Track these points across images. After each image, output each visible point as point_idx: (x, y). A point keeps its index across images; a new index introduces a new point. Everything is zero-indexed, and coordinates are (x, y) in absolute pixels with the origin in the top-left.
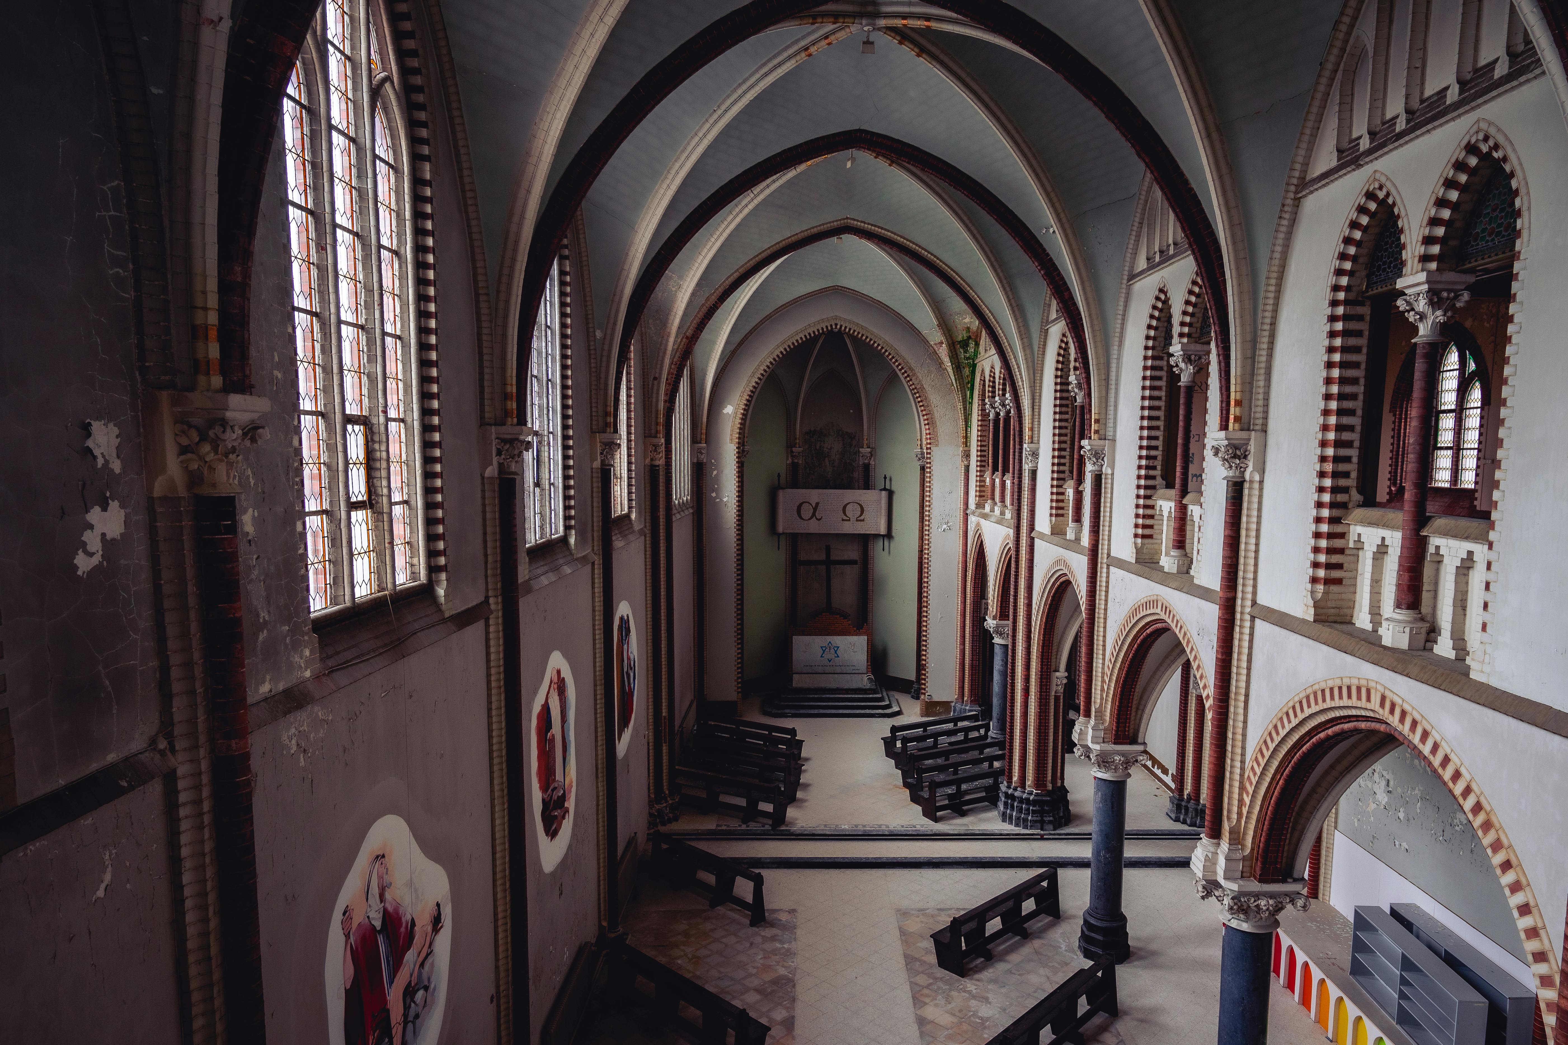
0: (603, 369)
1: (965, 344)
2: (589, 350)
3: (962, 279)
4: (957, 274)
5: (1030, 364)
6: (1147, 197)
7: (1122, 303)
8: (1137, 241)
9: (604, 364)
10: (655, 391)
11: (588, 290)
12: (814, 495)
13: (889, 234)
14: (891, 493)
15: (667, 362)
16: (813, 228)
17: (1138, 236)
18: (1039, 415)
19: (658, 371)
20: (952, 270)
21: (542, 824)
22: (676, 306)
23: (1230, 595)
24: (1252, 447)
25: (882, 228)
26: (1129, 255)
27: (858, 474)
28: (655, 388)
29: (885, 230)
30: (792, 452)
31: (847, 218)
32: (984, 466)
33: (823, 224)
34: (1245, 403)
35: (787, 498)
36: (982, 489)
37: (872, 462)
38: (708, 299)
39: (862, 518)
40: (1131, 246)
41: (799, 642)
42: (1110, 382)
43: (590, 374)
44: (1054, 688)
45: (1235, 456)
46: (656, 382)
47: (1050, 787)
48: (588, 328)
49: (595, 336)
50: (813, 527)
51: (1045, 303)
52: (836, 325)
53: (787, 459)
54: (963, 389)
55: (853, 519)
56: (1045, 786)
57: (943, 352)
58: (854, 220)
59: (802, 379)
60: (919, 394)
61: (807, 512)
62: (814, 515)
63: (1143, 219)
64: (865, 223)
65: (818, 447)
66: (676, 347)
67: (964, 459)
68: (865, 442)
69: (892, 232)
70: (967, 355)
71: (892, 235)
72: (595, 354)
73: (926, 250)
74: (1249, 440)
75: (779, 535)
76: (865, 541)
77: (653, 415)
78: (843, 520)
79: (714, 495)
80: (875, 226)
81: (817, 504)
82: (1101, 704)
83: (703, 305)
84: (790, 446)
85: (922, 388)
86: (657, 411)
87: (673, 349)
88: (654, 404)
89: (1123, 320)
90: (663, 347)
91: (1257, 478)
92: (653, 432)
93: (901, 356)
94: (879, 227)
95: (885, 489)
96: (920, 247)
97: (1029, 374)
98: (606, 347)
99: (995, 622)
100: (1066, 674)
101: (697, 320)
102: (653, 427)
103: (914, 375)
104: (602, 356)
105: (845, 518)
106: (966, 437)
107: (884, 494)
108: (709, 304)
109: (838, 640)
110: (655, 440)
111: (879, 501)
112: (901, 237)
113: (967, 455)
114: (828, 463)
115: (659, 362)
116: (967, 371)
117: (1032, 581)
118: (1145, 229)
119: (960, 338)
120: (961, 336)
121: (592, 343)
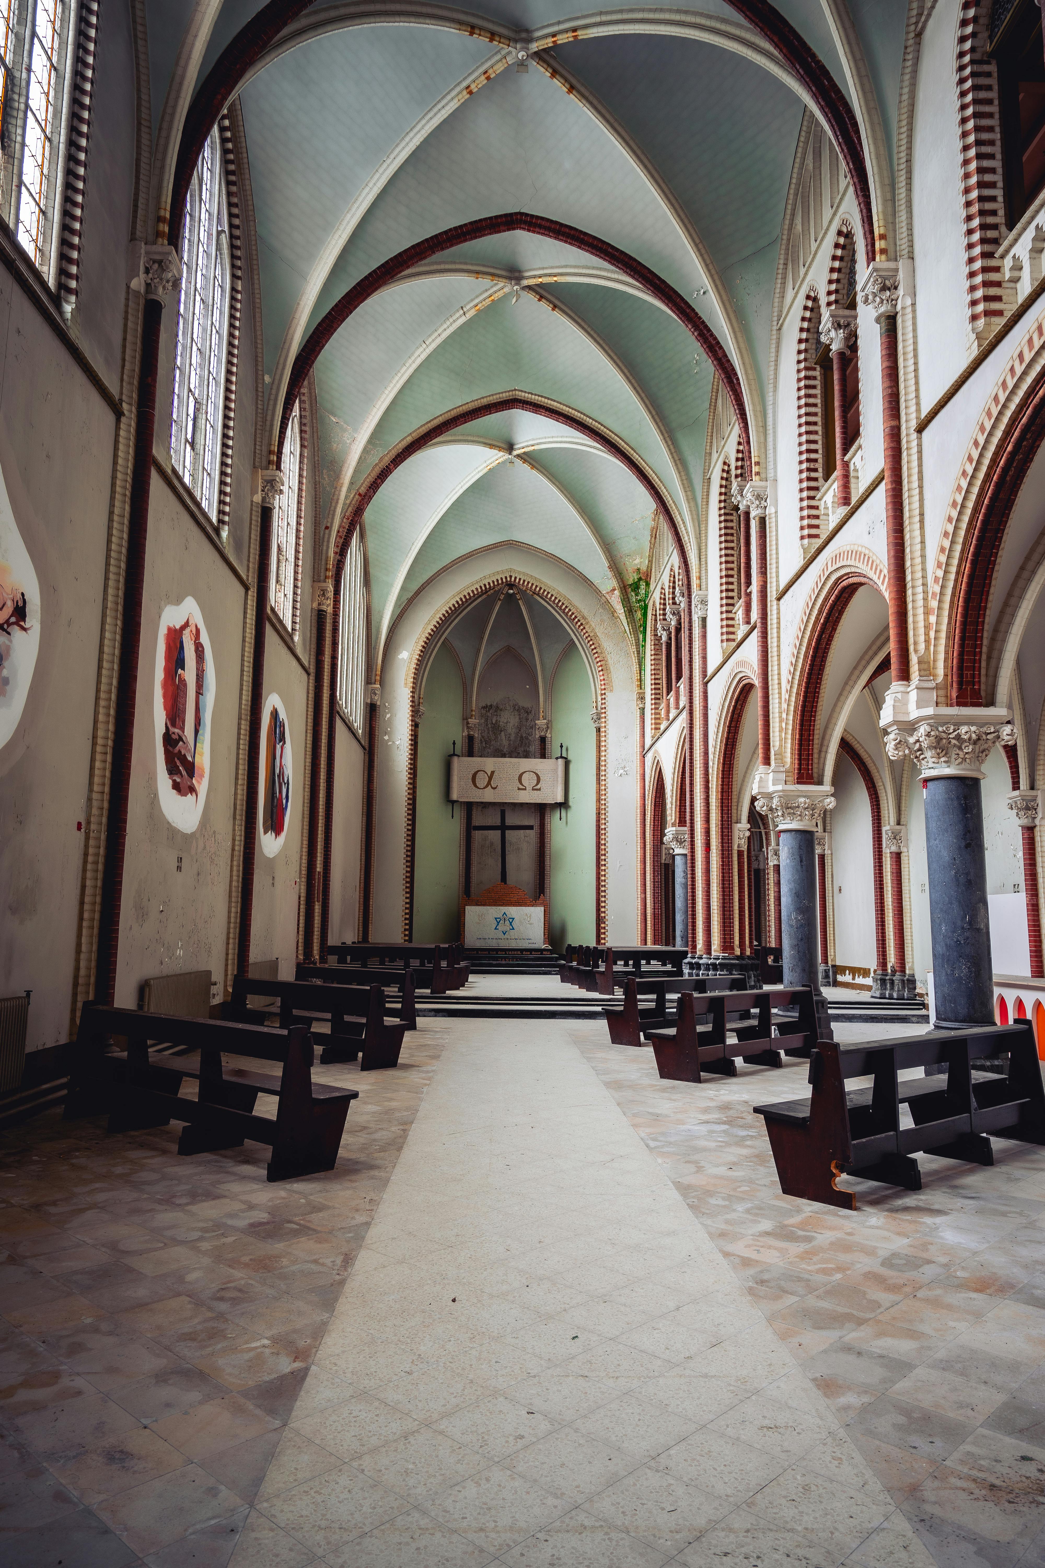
0: (270, 413)
1: (636, 587)
2: (257, 390)
3: (625, 443)
4: (621, 438)
5: (695, 517)
6: (789, 235)
7: (773, 350)
8: (784, 283)
9: (271, 407)
10: (326, 540)
11: (259, 333)
12: (490, 763)
13: (555, 404)
14: (567, 763)
15: (339, 510)
16: (483, 398)
17: (784, 278)
18: (706, 563)
19: (329, 520)
20: (616, 435)
21: (163, 756)
22: (350, 458)
23: (894, 423)
24: (901, 276)
25: (548, 399)
26: (776, 300)
27: (535, 747)
28: (326, 536)
29: (552, 400)
30: (468, 723)
31: (515, 390)
32: (659, 699)
33: (493, 395)
34: (890, 236)
35: (462, 767)
36: (658, 721)
37: (548, 735)
38: (381, 459)
39: (538, 787)
40: (778, 291)
41: (472, 913)
42: (768, 428)
43: (256, 414)
44: (736, 843)
45: (884, 288)
46: (327, 531)
47: (738, 952)
48: (257, 370)
49: (263, 379)
50: (488, 796)
51: (706, 453)
52: (511, 577)
53: (463, 731)
54: (635, 632)
55: (529, 788)
56: (732, 948)
57: (616, 600)
58: (522, 391)
59: (479, 650)
60: (592, 640)
61: (482, 780)
62: (489, 783)
63: (787, 259)
64: (532, 394)
65: (494, 721)
66: (348, 502)
67: (639, 702)
68: (541, 714)
69: (558, 402)
70: (639, 598)
71: (558, 405)
72: (263, 396)
73: (590, 418)
74: (897, 270)
75: (454, 802)
76: (542, 810)
77: (323, 563)
78: (519, 789)
79: (386, 738)
80: (542, 396)
81: (493, 773)
82: (781, 746)
83: (376, 465)
84: (465, 719)
85: (596, 636)
86: (327, 558)
87: (344, 504)
88: (324, 552)
89: (776, 365)
90: (335, 497)
91: (909, 302)
92: (322, 578)
93: (574, 606)
94: (545, 398)
95: (561, 757)
96: (584, 415)
97: (694, 526)
98: (274, 392)
99: (674, 829)
100: (749, 826)
101: (371, 479)
102: (322, 574)
103: (587, 623)
104: (269, 400)
105: (521, 787)
106: (640, 680)
107: (561, 762)
108: (383, 464)
109: (513, 911)
110: (323, 584)
111: (556, 770)
112: (567, 406)
113: (642, 698)
114: (504, 737)
115: (331, 512)
116: (639, 615)
117: (707, 728)
118: (790, 266)
119: (631, 581)
120: (631, 578)
121: (260, 386)
